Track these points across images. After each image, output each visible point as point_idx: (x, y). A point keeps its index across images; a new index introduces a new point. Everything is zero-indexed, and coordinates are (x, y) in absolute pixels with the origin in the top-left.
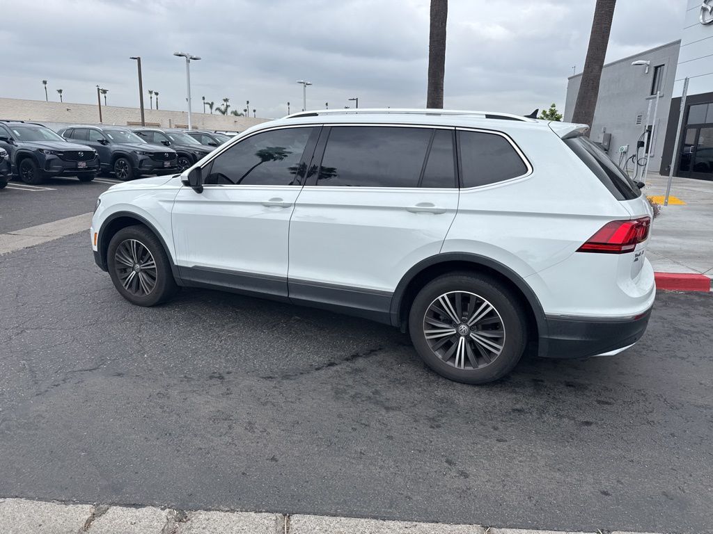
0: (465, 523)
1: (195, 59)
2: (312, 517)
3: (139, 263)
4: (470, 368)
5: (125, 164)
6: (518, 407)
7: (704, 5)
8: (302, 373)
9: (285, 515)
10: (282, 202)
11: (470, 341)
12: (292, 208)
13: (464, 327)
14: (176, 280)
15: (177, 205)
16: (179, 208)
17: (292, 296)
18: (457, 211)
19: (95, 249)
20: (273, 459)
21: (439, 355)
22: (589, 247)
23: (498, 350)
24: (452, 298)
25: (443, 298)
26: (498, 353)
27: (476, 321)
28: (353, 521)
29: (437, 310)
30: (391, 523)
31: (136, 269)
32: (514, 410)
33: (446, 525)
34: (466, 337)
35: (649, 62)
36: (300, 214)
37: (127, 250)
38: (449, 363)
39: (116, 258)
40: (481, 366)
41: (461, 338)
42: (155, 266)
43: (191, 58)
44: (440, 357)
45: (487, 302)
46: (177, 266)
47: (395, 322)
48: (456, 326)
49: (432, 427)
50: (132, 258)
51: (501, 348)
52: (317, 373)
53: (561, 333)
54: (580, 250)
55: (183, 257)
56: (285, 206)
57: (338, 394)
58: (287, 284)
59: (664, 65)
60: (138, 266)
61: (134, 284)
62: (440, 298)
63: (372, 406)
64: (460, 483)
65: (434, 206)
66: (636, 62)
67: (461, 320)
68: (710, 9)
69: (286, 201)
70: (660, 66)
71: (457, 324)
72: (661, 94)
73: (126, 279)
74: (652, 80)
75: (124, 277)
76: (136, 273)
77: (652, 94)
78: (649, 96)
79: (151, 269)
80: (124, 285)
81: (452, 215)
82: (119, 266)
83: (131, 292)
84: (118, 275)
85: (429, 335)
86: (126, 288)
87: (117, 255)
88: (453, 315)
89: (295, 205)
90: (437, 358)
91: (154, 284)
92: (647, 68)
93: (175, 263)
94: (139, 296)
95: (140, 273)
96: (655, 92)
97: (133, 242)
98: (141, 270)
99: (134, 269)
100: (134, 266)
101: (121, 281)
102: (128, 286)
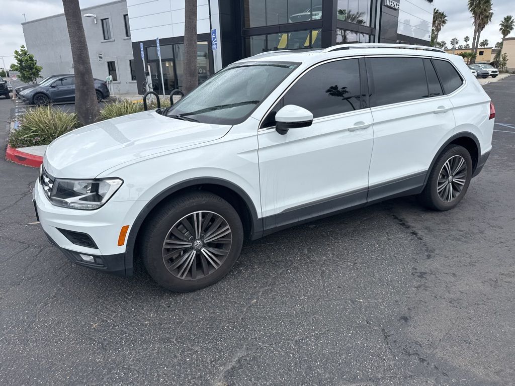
4: (454, 199)
10: (364, 124)
11: (453, 184)
12: (371, 128)
15: (261, 153)
16: (264, 155)
18: (453, 109)
19: (123, 250)
21: (442, 200)
24: (450, 162)
26: (464, 184)
27: (457, 171)
35: (95, 16)
39: (164, 246)
40: (457, 196)
41: (450, 184)
42: (230, 231)
45: (462, 158)
46: (262, 218)
54: (490, 119)
55: (270, 205)
56: (366, 128)
58: (368, 192)
59: (108, 18)
61: (195, 268)
62: (446, 163)
65: (445, 107)
66: (87, 15)
69: (367, 123)
70: (105, 19)
71: (448, 177)
72: (113, 39)
73: (180, 268)
74: (101, 29)
75: (178, 266)
76: (197, 251)
77: (105, 39)
78: (103, 40)
79: (223, 237)
80: (178, 276)
81: (451, 111)
82: (169, 256)
83: (190, 278)
84: (168, 267)
85: (439, 189)
86: (183, 278)
87: (168, 241)
88: (449, 172)
89: (373, 124)
90: (442, 202)
91: (227, 251)
92: (95, 20)
93: (259, 216)
94: (203, 276)
95: (203, 249)
96: (106, 38)
97: (198, 214)
98: (204, 245)
99: (192, 248)
100: (193, 244)
101: (173, 273)
102: (186, 273)
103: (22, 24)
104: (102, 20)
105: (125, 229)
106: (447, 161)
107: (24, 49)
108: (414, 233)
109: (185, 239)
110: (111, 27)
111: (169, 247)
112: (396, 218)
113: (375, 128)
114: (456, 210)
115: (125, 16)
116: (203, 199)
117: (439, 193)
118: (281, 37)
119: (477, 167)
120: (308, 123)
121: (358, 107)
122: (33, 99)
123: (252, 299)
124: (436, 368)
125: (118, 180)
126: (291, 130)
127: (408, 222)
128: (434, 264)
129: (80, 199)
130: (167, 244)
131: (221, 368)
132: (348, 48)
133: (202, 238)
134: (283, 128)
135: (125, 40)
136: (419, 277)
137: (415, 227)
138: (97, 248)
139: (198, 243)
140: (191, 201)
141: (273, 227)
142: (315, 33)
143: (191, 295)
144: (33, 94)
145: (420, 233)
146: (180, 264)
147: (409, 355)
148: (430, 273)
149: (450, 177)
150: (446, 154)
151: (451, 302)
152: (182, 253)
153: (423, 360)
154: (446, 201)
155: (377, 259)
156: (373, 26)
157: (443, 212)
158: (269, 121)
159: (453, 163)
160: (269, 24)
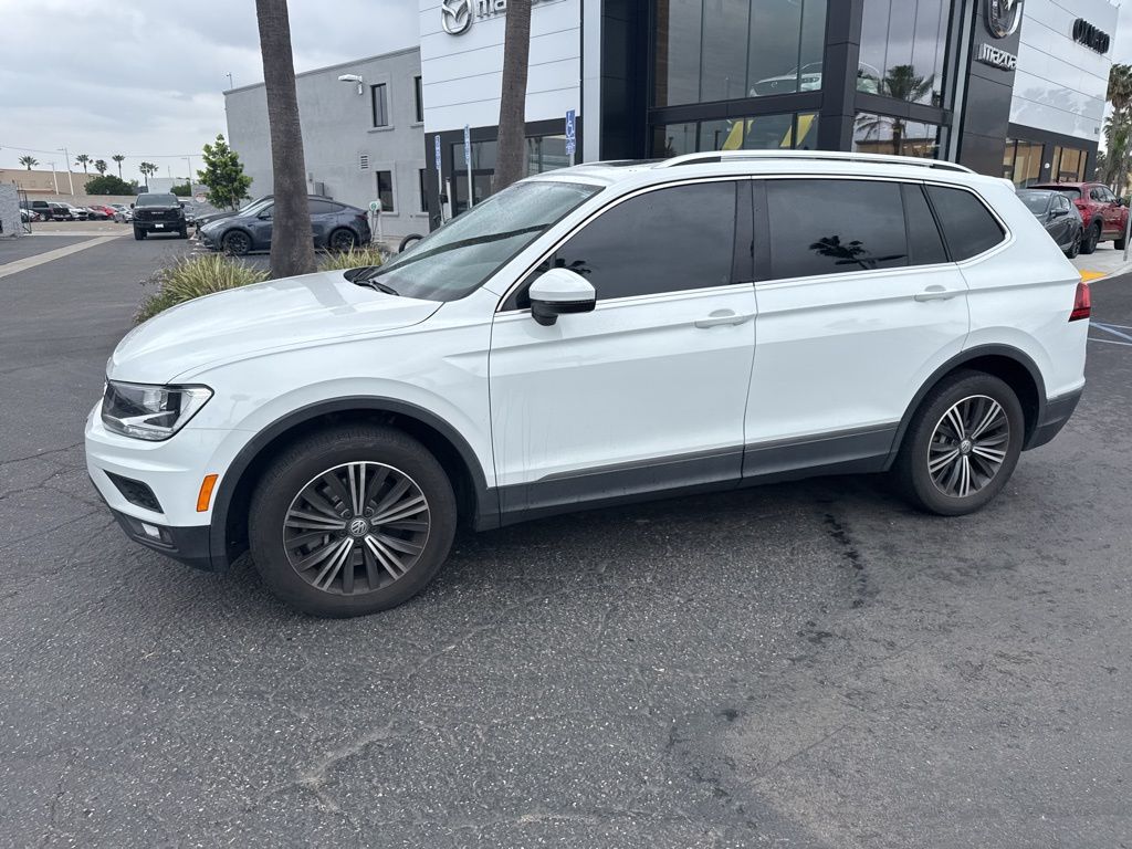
4: (976, 491)
7: (444, 7)
8: (863, 580)
10: (735, 316)
11: (974, 458)
12: (751, 324)
14: (480, 521)
15: (495, 358)
16: (501, 364)
17: (745, 475)
18: (967, 293)
19: (206, 520)
21: (942, 490)
23: (1002, 456)
24: (961, 409)
25: (953, 412)
26: (1001, 460)
27: (982, 430)
34: (969, 454)
35: (360, 78)
36: (769, 331)
38: (951, 495)
39: (287, 523)
40: (984, 485)
41: (965, 458)
42: (424, 508)
45: (995, 403)
46: (497, 488)
48: (959, 444)
51: (1003, 453)
52: (871, 571)
53: (1051, 418)
54: (1071, 320)
55: (514, 466)
56: (737, 323)
58: (742, 456)
59: (384, 84)
61: (350, 572)
62: (949, 411)
65: (946, 289)
66: (346, 77)
67: (967, 433)
68: (454, 14)
69: (738, 313)
70: (379, 85)
71: (959, 441)
72: (390, 126)
73: (319, 566)
74: (370, 104)
75: (314, 563)
76: (355, 539)
77: (375, 125)
78: (372, 128)
79: (414, 517)
80: (315, 584)
81: (963, 298)
82: (299, 541)
83: (338, 591)
84: (294, 563)
85: (932, 467)
86: (325, 588)
87: (294, 513)
88: (961, 430)
89: (756, 317)
90: (942, 494)
91: (420, 547)
92: (360, 86)
93: (491, 484)
94: (366, 590)
95: (369, 537)
96: (379, 123)
97: (357, 468)
98: (371, 530)
99: (346, 533)
100: (348, 525)
101: (304, 577)
102: (330, 581)
103: (225, 94)
104: (374, 87)
105: (210, 479)
106: (954, 407)
107: (221, 142)
108: (853, 555)
109: (331, 513)
110: (389, 101)
111: (296, 524)
112: (830, 520)
113: (760, 323)
114: (980, 516)
115: (418, 79)
116: (369, 439)
117: (936, 474)
118: (732, 126)
119: (1040, 425)
120: (587, 306)
121: (725, 279)
122: (222, 240)
123: (449, 642)
124: (741, 810)
125: (206, 390)
126: (562, 318)
127: (850, 531)
128: (863, 620)
129: (145, 422)
130: (292, 518)
131: (330, 754)
132: (717, 159)
133: (366, 515)
134: (549, 313)
135: (413, 127)
136: (811, 640)
137: (860, 543)
138: (161, 512)
139: (359, 523)
140: (343, 440)
141: (522, 508)
142: (806, 121)
143: (340, 624)
144: (223, 230)
145: (865, 555)
146: (319, 560)
147: (700, 780)
148: (840, 635)
149: (966, 443)
150: (951, 389)
151: (848, 696)
152: (327, 540)
153: (720, 793)
154: (953, 495)
155: (741, 596)
156: (947, 105)
157: (946, 519)
158: (520, 299)
159: (971, 412)
160: (706, 99)
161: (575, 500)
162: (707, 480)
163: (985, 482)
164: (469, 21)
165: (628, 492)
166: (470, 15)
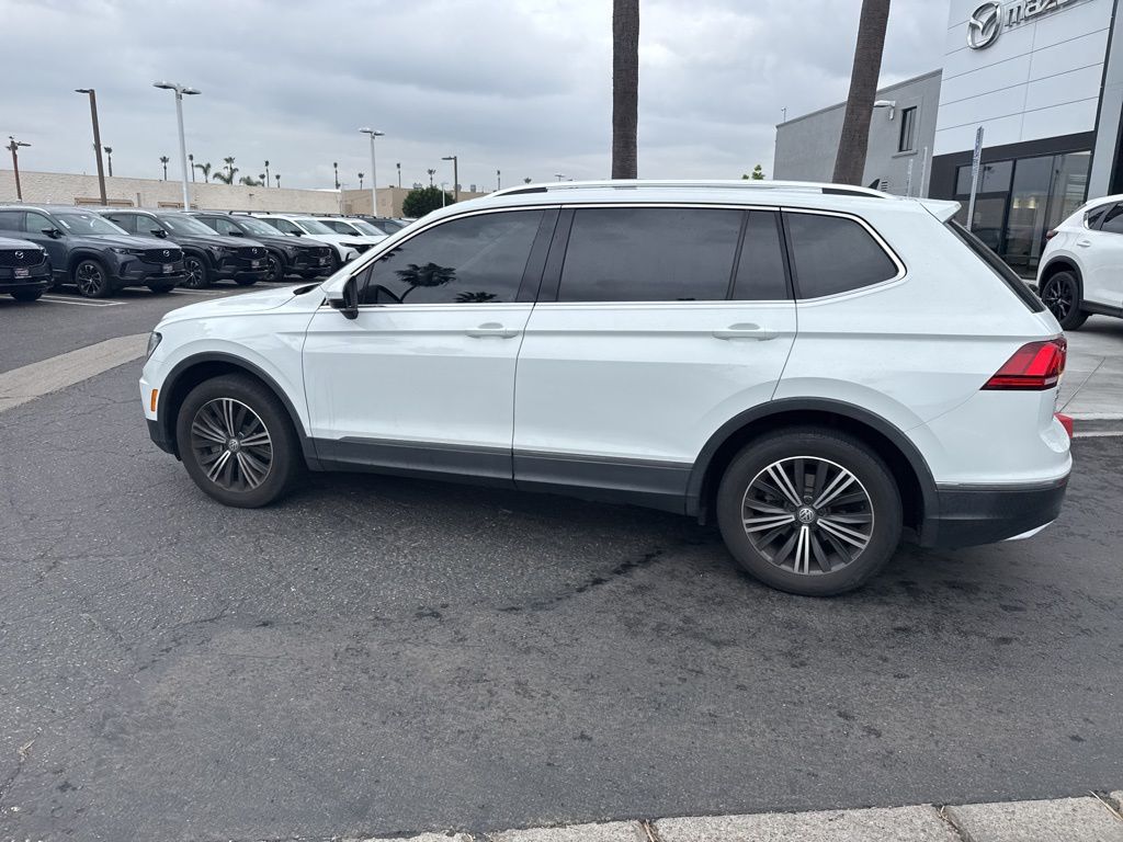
0: (909, 804)
1: (190, 93)
2: (688, 821)
3: (237, 436)
4: (819, 572)
5: (95, 271)
6: (899, 624)
7: (973, 21)
8: (558, 599)
9: (643, 822)
10: (503, 329)
11: (816, 531)
12: (519, 338)
13: (806, 511)
14: (308, 462)
17: (517, 478)
18: (796, 335)
19: (154, 416)
20: (583, 737)
21: (768, 556)
22: (1000, 382)
23: (863, 542)
24: (789, 467)
25: (775, 469)
26: (863, 547)
27: (827, 500)
28: (750, 820)
29: (764, 487)
30: (806, 816)
31: (231, 448)
32: (898, 630)
33: (884, 810)
34: (810, 525)
35: (894, 103)
36: (534, 348)
37: (214, 415)
38: (783, 567)
39: (193, 430)
40: (835, 569)
41: (803, 528)
42: (269, 441)
43: (184, 92)
44: (769, 558)
45: (845, 471)
46: (312, 439)
47: (692, 509)
48: (795, 510)
49: (793, 666)
50: (224, 428)
51: (867, 538)
52: (582, 596)
53: (957, 511)
54: (985, 388)
55: (322, 422)
56: (507, 336)
57: (632, 627)
58: (511, 458)
59: (915, 107)
60: (235, 442)
61: (228, 472)
62: (769, 468)
63: (690, 642)
64: (872, 745)
65: (758, 328)
66: (878, 103)
67: (803, 500)
68: (981, 27)
69: (508, 327)
70: (910, 109)
71: (793, 507)
72: (914, 150)
73: (210, 464)
74: (899, 134)
75: (208, 461)
76: (231, 453)
77: (901, 149)
78: (896, 153)
79: (261, 446)
80: (208, 474)
81: (789, 341)
83: (221, 485)
85: (750, 523)
86: (213, 479)
89: (524, 333)
90: (765, 561)
92: (892, 111)
93: (309, 435)
94: (237, 491)
95: (239, 454)
96: (905, 148)
97: (227, 402)
98: (240, 449)
99: (226, 446)
100: (228, 442)
101: (203, 468)
102: (216, 476)
103: (777, 127)
104: (905, 111)
106: (776, 464)
108: (598, 582)
109: (221, 432)
110: (917, 124)
111: (198, 433)
112: (653, 555)
113: (528, 340)
119: (933, 517)
130: (196, 428)
133: (239, 438)
137: (630, 577)
145: (609, 585)
149: (804, 511)
159: (805, 475)
161: (369, 463)
162: (480, 474)
163: (837, 567)
164: (995, 33)
165: (411, 467)
166: (998, 26)
